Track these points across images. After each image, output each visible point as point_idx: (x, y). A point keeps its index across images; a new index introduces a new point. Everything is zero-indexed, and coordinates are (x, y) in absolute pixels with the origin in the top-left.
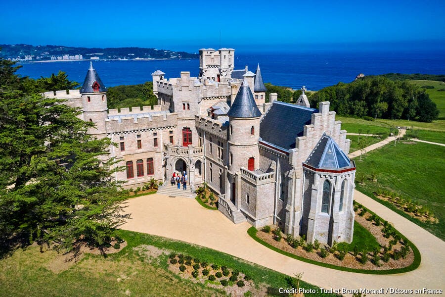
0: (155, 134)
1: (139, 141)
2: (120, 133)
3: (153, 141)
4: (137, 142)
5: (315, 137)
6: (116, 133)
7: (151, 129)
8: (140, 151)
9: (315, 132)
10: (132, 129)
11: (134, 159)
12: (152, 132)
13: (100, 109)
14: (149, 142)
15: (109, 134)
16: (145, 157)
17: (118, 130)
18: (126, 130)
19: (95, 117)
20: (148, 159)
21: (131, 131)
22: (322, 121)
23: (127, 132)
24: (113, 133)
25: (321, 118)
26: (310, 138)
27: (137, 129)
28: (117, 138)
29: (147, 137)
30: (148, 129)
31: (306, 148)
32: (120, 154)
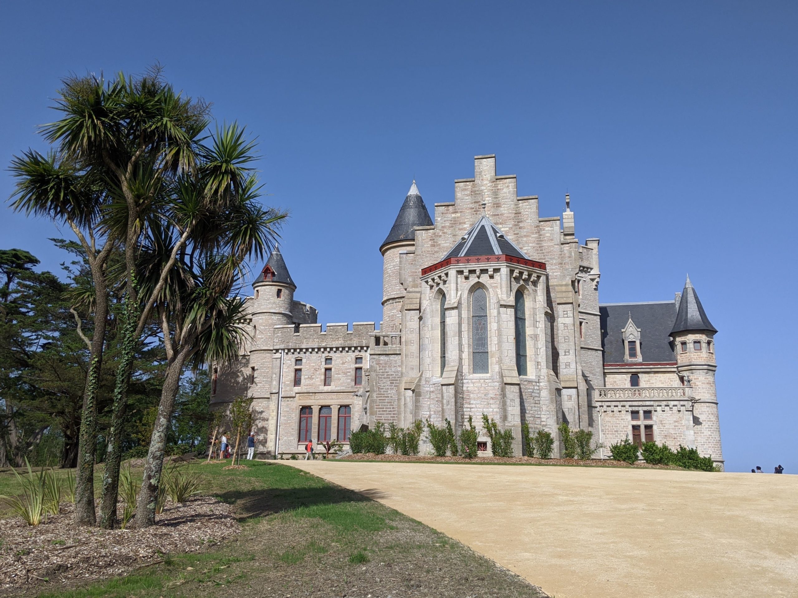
0: (358, 359)
1: (328, 370)
2: (295, 350)
3: (353, 373)
4: (323, 370)
5: (461, 227)
6: (289, 350)
7: (350, 348)
8: (327, 388)
9: (459, 215)
10: (316, 346)
11: (315, 402)
12: (352, 356)
13: (270, 308)
14: (345, 373)
15: (277, 350)
16: (334, 402)
17: (291, 345)
18: (304, 346)
19: (261, 321)
20: (341, 406)
21: (313, 349)
22: (475, 193)
23: (307, 349)
24: (284, 350)
25: (474, 186)
26: (443, 227)
27: (324, 345)
28: (290, 360)
29: (343, 363)
30: (343, 348)
31: (436, 249)
32: (292, 390)
